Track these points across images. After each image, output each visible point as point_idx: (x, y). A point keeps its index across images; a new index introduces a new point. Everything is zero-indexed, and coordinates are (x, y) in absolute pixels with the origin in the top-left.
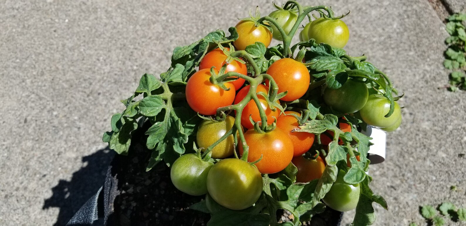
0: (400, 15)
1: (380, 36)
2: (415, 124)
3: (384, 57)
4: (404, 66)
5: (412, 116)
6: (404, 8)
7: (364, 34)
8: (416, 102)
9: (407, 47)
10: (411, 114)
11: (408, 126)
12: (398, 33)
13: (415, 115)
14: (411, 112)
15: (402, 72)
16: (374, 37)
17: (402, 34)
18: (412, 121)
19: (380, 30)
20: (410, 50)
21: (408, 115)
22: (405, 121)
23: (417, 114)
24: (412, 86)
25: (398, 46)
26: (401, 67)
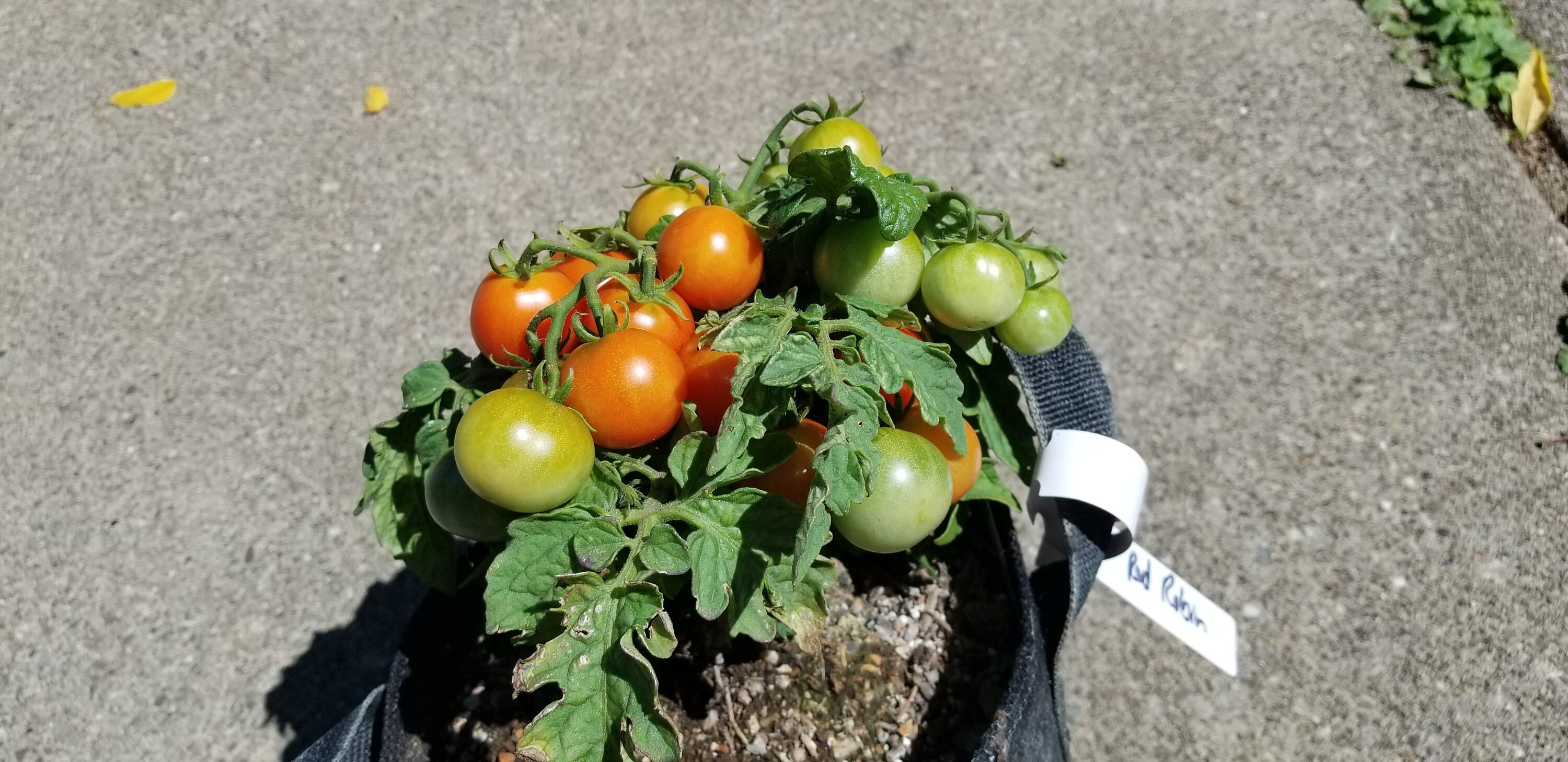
0: (1410, 199)
1: (1343, 271)
2: (1455, 568)
3: (1353, 343)
4: (1420, 370)
5: (1447, 541)
6: (1427, 176)
7: (1288, 265)
8: (1461, 491)
9: (1432, 307)
10: (1442, 533)
11: (1434, 574)
12: (1401, 262)
13: (1455, 536)
14: (1443, 525)
15: (1414, 390)
16: (1320, 274)
17: (1416, 263)
18: (1445, 557)
19: (1342, 252)
20: (1444, 317)
21: (1431, 538)
22: (1421, 557)
23: (1463, 531)
24: (1446, 438)
25: (1401, 304)
26: (1411, 374)
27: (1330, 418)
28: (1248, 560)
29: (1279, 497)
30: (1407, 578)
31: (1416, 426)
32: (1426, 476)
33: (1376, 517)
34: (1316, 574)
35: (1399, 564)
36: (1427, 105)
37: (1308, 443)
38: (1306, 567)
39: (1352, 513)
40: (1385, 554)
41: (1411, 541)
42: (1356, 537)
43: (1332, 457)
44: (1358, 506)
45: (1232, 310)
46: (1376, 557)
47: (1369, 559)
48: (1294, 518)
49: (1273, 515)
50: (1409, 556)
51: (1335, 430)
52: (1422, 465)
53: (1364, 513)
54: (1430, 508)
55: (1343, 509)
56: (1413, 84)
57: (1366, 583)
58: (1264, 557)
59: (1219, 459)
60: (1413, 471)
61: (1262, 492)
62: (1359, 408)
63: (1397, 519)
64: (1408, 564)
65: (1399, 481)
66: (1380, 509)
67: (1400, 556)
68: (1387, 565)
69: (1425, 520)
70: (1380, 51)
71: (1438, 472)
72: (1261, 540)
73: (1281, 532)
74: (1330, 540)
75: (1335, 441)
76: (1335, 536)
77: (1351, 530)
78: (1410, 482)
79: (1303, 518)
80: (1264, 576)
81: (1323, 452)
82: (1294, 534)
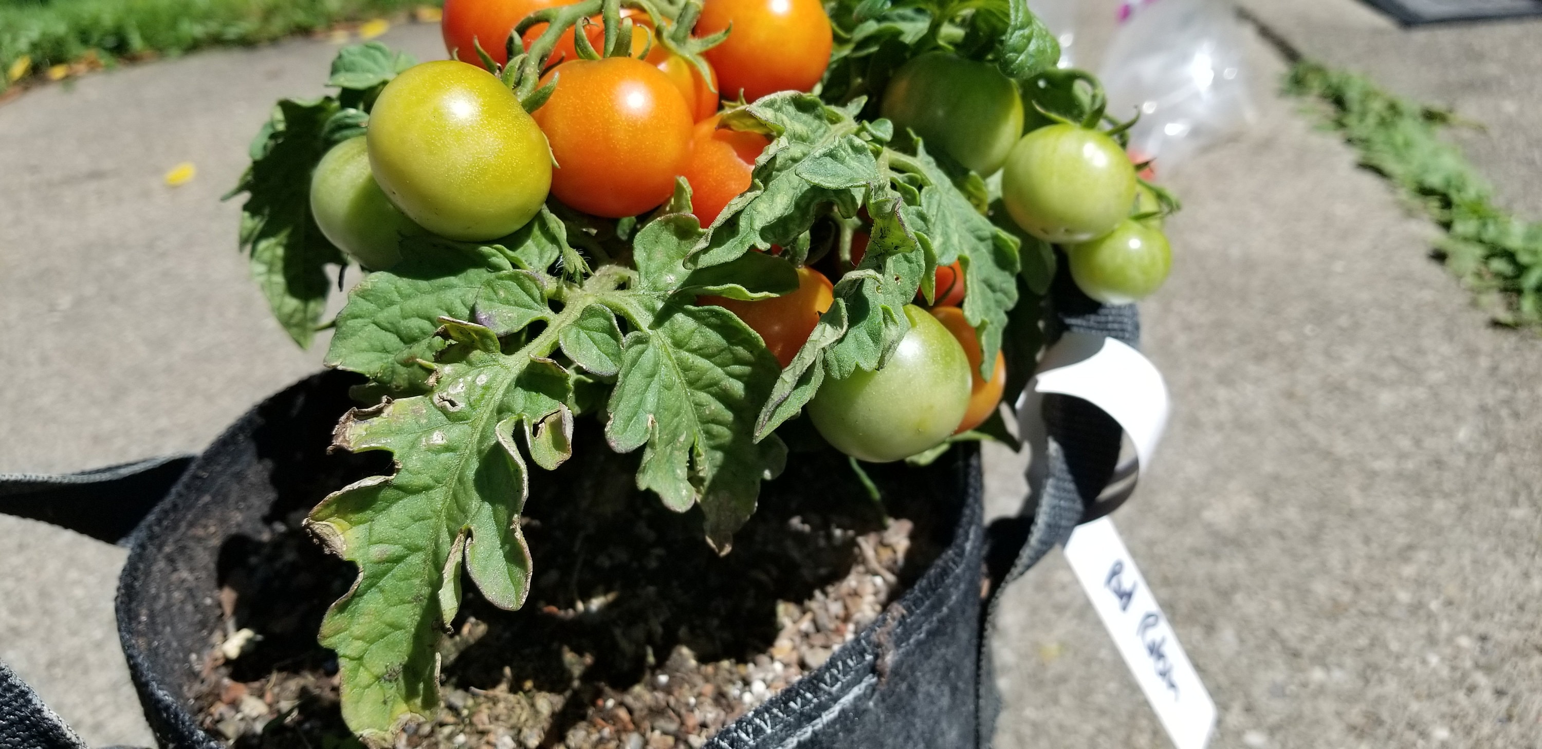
0: (1483, 409)
1: (1402, 456)
2: (1514, 729)
3: (1409, 516)
4: (1484, 546)
5: (1505, 702)
6: (1503, 393)
7: (1342, 447)
8: (1525, 656)
9: (1501, 494)
10: (1500, 693)
11: (1486, 729)
12: (1469, 456)
13: (1516, 700)
14: (1501, 684)
15: (1475, 562)
16: (1377, 457)
17: (1487, 460)
18: (1502, 714)
19: (1405, 443)
20: (1515, 503)
21: (1486, 696)
22: (1472, 712)
23: (1526, 695)
24: (1513, 606)
25: (1465, 489)
26: (1474, 548)
27: (1375, 576)
28: (1259, 692)
29: (1304, 639)
30: (1452, 730)
31: (1475, 592)
32: (1483, 638)
33: (1418, 668)
34: (1339, 714)
35: (1443, 716)
36: (1508, 341)
37: (1346, 596)
38: (1327, 707)
39: (1390, 663)
40: (1426, 704)
41: (1461, 696)
42: (1392, 686)
43: (1373, 609)
44: (1398, 657)
45: (1276, 478)
46: (1415, 706)
47: (1405, 707)
48: (1320, 660)
49: (1296, 654)
50: (1456, 710)
51: (1378, 586)
52: (1481, 627)
53: (1405, 664)
54: (1488, 669)
55: (1378, 656)
56: (1496, 324)
57: (1400, 728)
58: (1278, 691)
59: (1239, 598)
60: (1468, 632)
61: (1286, 632)
62: (1408, 571)
63: (1445, 672)
64: (1455, 717)
65: (1450, 640)
66: (1424, 662)
67: (1444, 708)
68: (1428, 716)
69: (1480, 678)
70: (1461, 299)
71: (1499, 635)
72: (1279, 674)
73: (1301, 670)
74: (1360, 684)
75: (1377, 595)
76: (1367, 681)
77: (1388, 677)
78: (1464, 642)
79: (1331, 659)
80: (1277, 709)
81: (1363, 603)
82: (1318, 675)
